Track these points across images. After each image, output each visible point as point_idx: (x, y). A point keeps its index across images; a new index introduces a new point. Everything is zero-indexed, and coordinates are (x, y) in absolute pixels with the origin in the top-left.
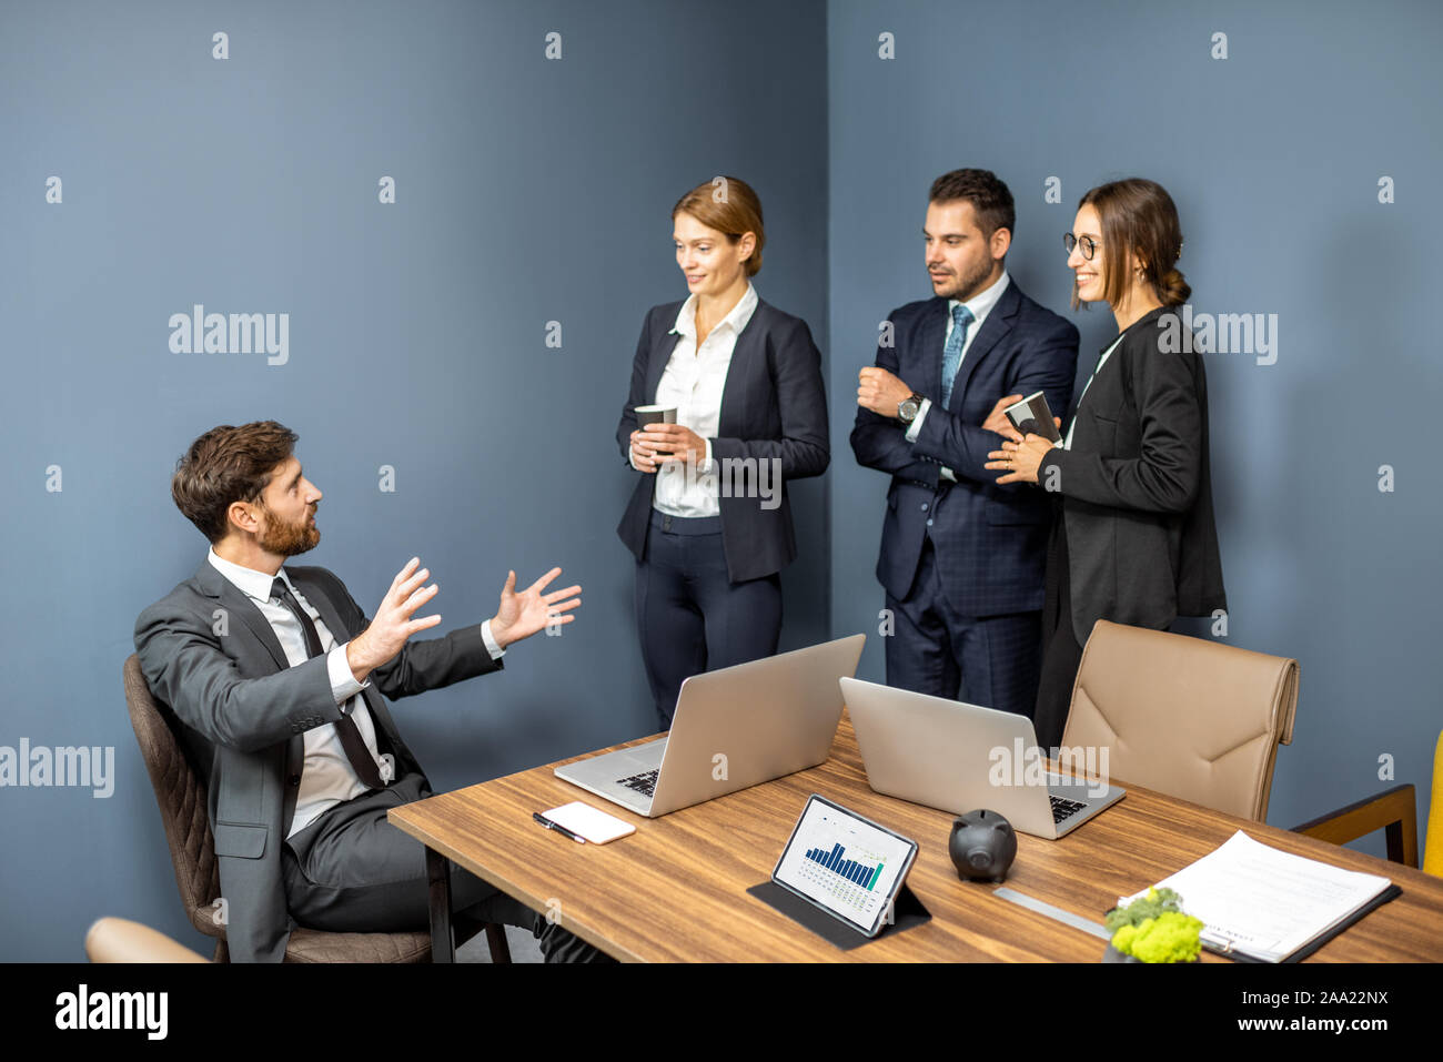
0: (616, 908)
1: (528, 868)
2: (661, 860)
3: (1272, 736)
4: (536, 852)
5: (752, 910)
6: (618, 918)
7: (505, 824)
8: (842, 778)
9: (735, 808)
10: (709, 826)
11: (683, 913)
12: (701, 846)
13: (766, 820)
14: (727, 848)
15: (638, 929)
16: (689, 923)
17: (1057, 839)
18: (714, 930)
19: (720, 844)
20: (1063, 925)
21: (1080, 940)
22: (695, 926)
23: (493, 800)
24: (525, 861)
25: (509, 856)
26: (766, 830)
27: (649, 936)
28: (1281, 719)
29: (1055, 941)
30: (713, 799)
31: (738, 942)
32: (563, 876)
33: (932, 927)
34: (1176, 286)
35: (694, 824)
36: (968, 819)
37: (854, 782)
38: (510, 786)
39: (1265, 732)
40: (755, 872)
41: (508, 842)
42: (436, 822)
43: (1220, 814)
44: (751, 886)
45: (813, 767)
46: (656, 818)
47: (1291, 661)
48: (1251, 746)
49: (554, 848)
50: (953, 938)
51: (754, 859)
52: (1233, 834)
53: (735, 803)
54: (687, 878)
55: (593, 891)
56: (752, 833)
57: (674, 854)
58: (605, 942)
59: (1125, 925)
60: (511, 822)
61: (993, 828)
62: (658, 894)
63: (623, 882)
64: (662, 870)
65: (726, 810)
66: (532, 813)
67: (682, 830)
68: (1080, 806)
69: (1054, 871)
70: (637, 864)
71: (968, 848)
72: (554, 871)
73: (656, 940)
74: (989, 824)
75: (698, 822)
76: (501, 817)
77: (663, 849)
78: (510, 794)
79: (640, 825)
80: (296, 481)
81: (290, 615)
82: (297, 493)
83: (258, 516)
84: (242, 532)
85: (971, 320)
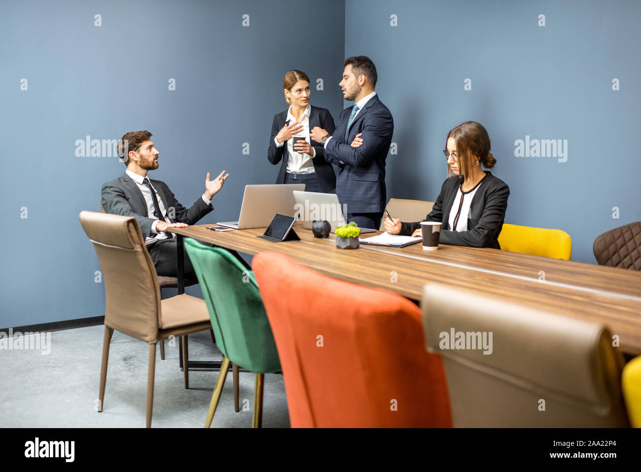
14: (256, 233)
36: (317, 221)
44: (257, 236)
46: (240, 229)
57: (241, 233)
61: (323, 222)
71: (316, 227)
79: (235, 230)
80: (150, 147)
81: (148, 189)
82: (150, 151)
83: (138, 156)
84: (134, 162)
85: (358, 109)
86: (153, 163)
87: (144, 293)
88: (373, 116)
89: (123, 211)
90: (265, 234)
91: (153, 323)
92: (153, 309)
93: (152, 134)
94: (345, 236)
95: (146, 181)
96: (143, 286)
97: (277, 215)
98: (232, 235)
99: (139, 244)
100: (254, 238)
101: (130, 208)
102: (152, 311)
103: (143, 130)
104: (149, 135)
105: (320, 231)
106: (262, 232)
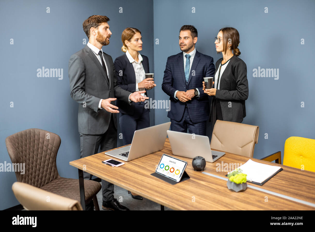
0: (123, 179)
1: (103, 172)
2: (131, 170)
3: (254, 142)
4: (104, 169)
5: (152, 178)
6: (124, 181)
7: (96, 164)
8: (166, 153)
9: (145, 159)
10: (140, 162)
11: (138, 179)
12: (139, 166)
13: (152, 161)
14: (145, 167)
15: (129, 183)
16: (140, 181)
17: (213, 162)
18: (145, 182)
19: (143, 166)
20: (217, 178)
21: (221, 181)
22: (141, 182)
23: (92, 159)
24: (102, 171)
25: (98, 170)
26: (152, 163)
27: (131, 184)
28: (256, 138)
29: (216, 181)
30: (140, 157)
31: (150, 184)
32: (110, 173)
33: (190, 180)
34: (237, 52)
35: (137, 162)
36: (196, 158)
37: (169, 153)
38: (95, 156)
39: (252, 141)
40: (151, 171)
41: (97, 167)
42: (80, 164)
43: (245, 157)
44: (151, 173)
45: (160, 151)
46: (129, 161)
47: (257, 126)
48: (250, 144)
49: (107, 168)
50: (195, 182)
51: (151, 168)
52: (248, 160)
53: (145, 158)
54: (137, 173)
55: (118, 176)
56: (149, 164)
57: (134, 168)
58: (122, 185)
59: (232, 176)
60: (97, 163)
61: (201, 159)
62: (132, 176)
63: (124, 174)
64: (132, 171)
65: (143, 159)
66: (102, 162)
67: (134, 164)
68: (217, 156)
69: (213, 168)
70: (126, 170)
71: (196, 164)
72: (108, 172)
73: (133, 185)
74: (200, 159)
75: (138, 162)
76: (95, 162)
77: (131, 167)
78: (96, 158)
79: (125, 163)
83: (96, 32)
85: (190, 57)
105: (200, 167)
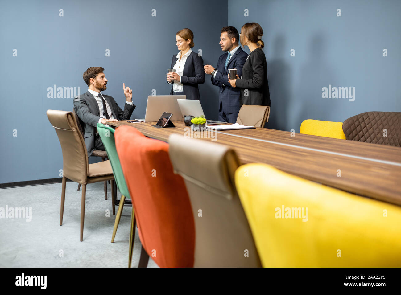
3: (263, 120)
28: (265, 117)
48: (260, 122)
71: (186, 119)
79: (142, 122)
80: (103, 77)
81: (101, 100)
82: (103, 79)
83: (95, 81)
84: (92, 84)
85: (231, 55)
86: (103, 86)
87: (79, 156)
88: (242, 59)
89: (84, 111)
90: (157, 124)
91: (83, 173)
92: (83, 165)
93: (104, 69)
94: (196, 123)
95: (100, 95)
96: (78, 151)
97: (164, 113)
98: (142, 126)
99: (75, 127)
100: (150, 127)
101: (88, 110)
102: (83, 166)
103: (99, 66)
104: (103, 69)
105: (188, 122)
106: (155, 124)
